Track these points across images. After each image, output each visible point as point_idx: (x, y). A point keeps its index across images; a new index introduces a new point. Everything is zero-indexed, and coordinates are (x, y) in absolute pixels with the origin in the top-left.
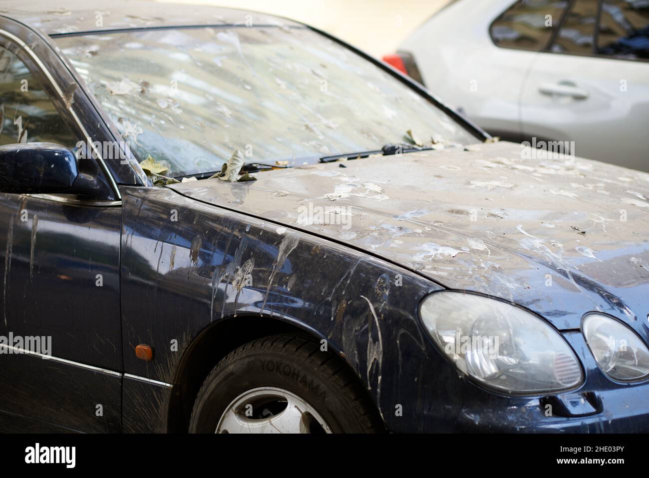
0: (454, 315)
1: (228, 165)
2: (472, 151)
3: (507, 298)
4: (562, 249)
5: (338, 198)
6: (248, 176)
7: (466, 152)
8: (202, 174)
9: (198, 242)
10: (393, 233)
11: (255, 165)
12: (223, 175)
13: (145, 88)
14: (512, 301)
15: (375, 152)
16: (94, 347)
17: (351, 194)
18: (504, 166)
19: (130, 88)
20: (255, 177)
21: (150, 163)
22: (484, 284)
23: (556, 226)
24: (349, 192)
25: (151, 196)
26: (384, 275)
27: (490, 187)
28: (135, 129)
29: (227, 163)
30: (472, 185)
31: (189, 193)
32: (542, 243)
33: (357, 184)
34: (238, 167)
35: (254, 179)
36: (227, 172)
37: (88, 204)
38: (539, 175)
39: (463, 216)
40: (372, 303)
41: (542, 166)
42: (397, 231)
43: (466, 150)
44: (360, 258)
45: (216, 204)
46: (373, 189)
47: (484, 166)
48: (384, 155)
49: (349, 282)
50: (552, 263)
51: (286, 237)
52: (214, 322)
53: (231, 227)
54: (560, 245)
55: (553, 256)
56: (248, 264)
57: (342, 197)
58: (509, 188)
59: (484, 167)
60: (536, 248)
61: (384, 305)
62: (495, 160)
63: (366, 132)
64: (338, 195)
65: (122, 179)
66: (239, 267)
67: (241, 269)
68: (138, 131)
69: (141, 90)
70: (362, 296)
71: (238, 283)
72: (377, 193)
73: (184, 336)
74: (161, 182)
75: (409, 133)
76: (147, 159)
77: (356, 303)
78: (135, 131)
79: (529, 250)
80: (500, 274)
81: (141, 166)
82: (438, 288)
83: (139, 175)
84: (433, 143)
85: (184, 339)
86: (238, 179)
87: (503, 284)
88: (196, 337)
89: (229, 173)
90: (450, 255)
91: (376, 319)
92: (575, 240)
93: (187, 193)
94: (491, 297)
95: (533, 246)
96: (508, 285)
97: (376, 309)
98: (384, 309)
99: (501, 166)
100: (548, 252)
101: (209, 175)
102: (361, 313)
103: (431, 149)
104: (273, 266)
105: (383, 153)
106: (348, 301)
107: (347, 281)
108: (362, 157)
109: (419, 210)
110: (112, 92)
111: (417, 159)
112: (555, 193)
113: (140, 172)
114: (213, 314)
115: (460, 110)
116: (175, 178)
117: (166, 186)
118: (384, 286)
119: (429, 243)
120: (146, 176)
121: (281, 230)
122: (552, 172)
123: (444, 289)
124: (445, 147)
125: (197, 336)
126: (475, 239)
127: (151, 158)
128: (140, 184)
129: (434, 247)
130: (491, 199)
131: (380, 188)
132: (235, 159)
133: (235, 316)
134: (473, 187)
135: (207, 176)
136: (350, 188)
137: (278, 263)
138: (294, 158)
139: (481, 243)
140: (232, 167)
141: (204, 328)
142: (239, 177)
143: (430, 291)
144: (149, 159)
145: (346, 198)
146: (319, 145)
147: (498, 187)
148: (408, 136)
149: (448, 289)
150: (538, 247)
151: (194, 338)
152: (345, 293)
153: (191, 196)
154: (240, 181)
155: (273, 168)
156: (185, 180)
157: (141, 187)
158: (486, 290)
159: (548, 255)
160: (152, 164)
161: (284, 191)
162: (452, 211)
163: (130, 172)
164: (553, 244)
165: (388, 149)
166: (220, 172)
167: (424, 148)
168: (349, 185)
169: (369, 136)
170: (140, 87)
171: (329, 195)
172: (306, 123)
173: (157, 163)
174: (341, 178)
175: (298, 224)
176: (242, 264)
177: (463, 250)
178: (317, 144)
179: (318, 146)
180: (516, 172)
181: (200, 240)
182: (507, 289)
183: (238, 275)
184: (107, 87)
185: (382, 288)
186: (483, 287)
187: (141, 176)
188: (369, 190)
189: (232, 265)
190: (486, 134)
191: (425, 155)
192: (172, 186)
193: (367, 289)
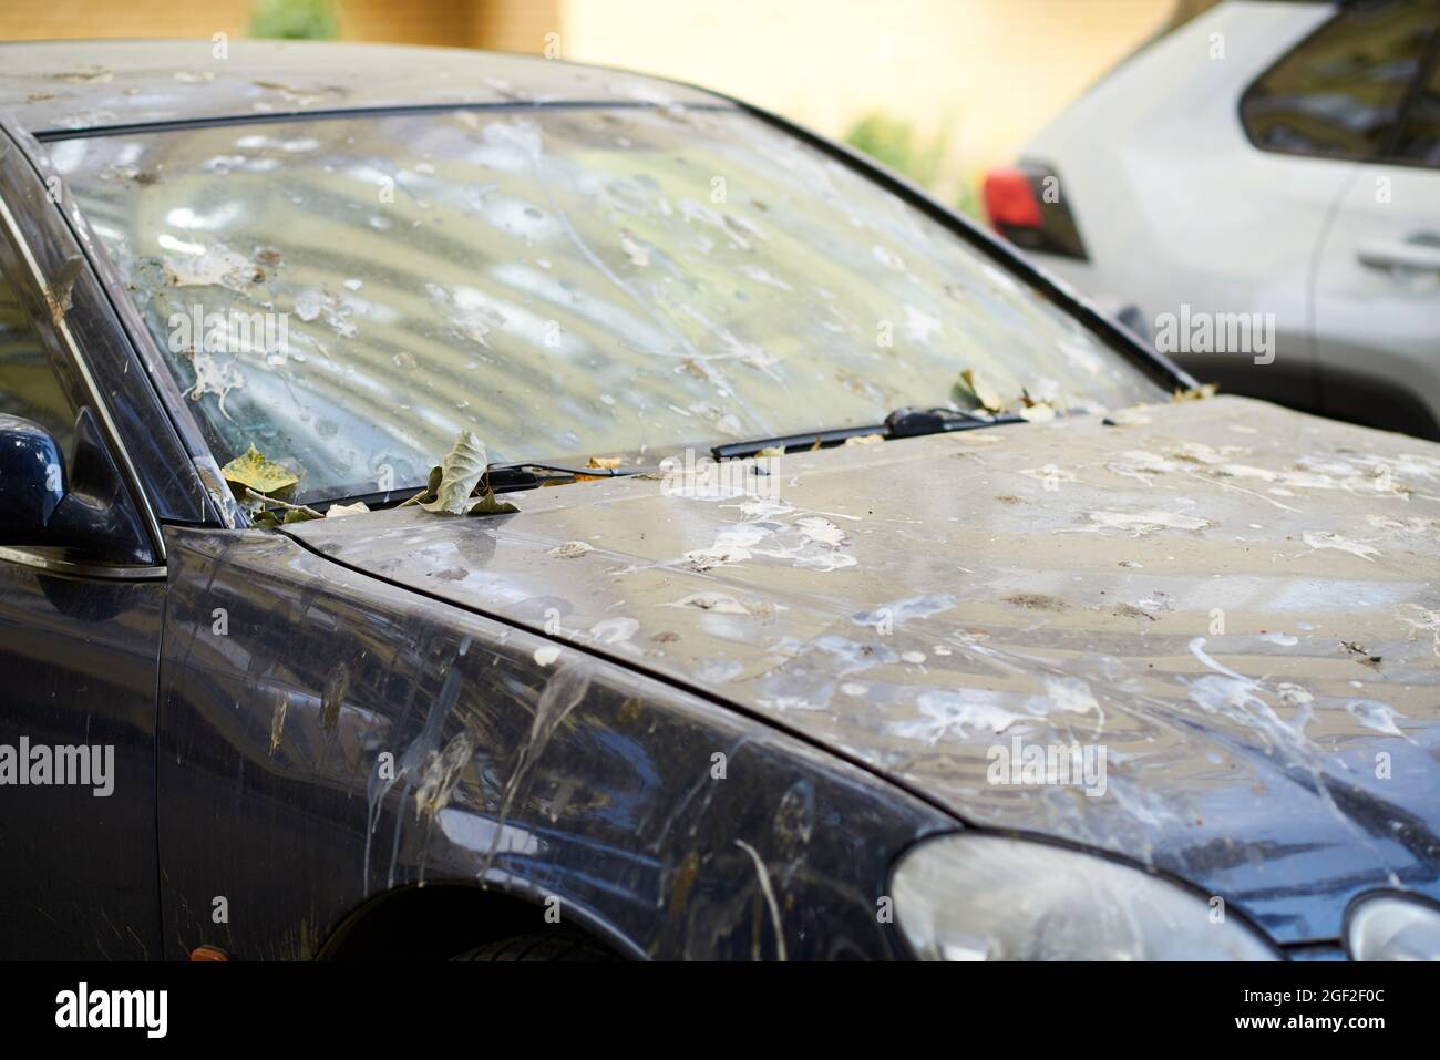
0: (984, 901)
1: (444, 473)
2: (1124, 425)
3: (1135, 852)
4: (1309, 707)
5: (719, 564)
6: (493, 500)
7: (1109, 429)
8: (385, 493)
9: (341, 681)
10: (846, 664)
11: (529, 470)
12: (433, 498)
13: (266, 269)
14: (1147, 859)
15: (863, 430)
16: (99, 947)
17: (757, 551)
18: (1198, 467)
19: (227, 268)
20: (515, 505)
21: (252, 464)
22: (1074, 813)
23: (1300, 640)
24: (755, 546)
25: (241, 556)
26: (801, 785)
27: (1140, 529)
28: (224, 377)
29: (443, 467)
30: (1094, 522)
31: (335, 548)
32: (1253, 692)
33: (778, 523)
34: (472, 477)
35: (510, 510)
36: (442, 491)
37: (91, 573)
38: (1287, 493)
39: (1048, 612)
40: (766, 860)
41: (1300, 468)
42: (856, 658)
43: (1107, 423)
44: (741, 735)
45: (396, 579)
46: (819, 538)
47: (1141, 467)
48: (887, 438)
49: (707, 801)
50: (1276, 749)
51: (558, 672)
52: (373, 897)
53: (423, 641)
54: (1304, 697)
55: (1279, 730)
56: (459, 745)
57: (730, 560)
58: (1193, 532)
59: (1139, 471)
60: (1236, 707)
61: (795, 867)
62: (1177, 451)
63: (852, 378)
64: (721, 555)
65: (174, 508)
66: (435, 753)
67: (442, 756)
68: (232, 380)
69: (254, 273)
70: (740, 843)
71: (430, 795)
72: (827, 547)
73: (304, 929)
74: (272, 518)
75: (967, 376)
76: (245, 456)
77: (724, 861)
78: (224, 381)
79: (1214, 711)
80: (1122, 782)
81: (223, 475)
82: (943, 821)
83: (215, 497)
84: (1029, 404)
85: (304, 937)
86: (469, 509)
87: (1128, 813)
88: (330, 935)
89: (444, 495)
90: (989, 728)
91: (774, 907)
92: (1348, 680)
93: (329, 547)
94: (1091, 851)
95: (1226, 700)
96: (1145, 815)
97: (774, 881)
98: (795, 881)
99: (1188, 467)
100: (1266, 719)
101: (404, 496)
102: (735, 891)
103: (1020, 421)
104: (519, 752)
105: (886, 432)
106: (702, 853)
107: (703, 800)
108: (825, 445)
109: (929, 596)
110: (176, 280)
111: (963, 450)
112: (1317, 545)
113: (219, 491)
114: (370, 877)
115: (1129, 315)
116: (309, 505)
117: (280, 528)
118: (800, 814)
119: (937, 693)
120: (234, 501)
121: (546, 654)
122: (1326, 482)
123: (958, 824)
124: (1058, 415)
125: (333, 931)
126: (1067, 680)
127: (256, 452)
128: (215, 523)
129: (948, 704)
130: (1135, 565)
131: (839, 532)
132: (461, 457)
133: (421, 885)
134: (1093, 528)
135: (395, 500)
136: (758, 535)
137: (531, 743)
138: (643, 448)
139: (1082, 691)
140: (453, 477)
141: (349, 914)
142: (471, 504)
143: (921, 832)
144: (250, 456)
145: (739, 563)
146: (716, 412)
147: (1163, 527)
148: (965, 386)
149: (970, 828)
150: (1240, 703)
151: (328, 938)
152: (698, 832)
153: (336, 557)
154: (474, 513)
155: (575, 476)
156: (335, 511)
157: (218, 531)
158: (1076, 830)
159: (1266, 725)
160: (257, 467)
161: (578, 544)
162: (1019, 600)
163: (194, 491)
164: (1283, 693)
165: (900, 422)
166: (425, 488)
167: (1000, 416)
168: (758, 525)
169: (857, 386)
170: (254, 265)
171: (696, 554)
172: (687, 356)
173: (271, 464)
174: (742, 507)
175: (593, 636)
176: (442, 745)
177: (1028, 714)
178: (710, 409)
179: (712, 415)
180: (1225, 484)
181: (346, 675)
182: (1139, 826)
183: (432, 774)
184: (165, 265)
185: (792, 822)
186: (1071, 822)
187: (221, 500)
188: (807, 540)
189: (419, 746)
190: (1184, 377)
191: (994, 438)
192: (294, 528)
193: (756, 823)
